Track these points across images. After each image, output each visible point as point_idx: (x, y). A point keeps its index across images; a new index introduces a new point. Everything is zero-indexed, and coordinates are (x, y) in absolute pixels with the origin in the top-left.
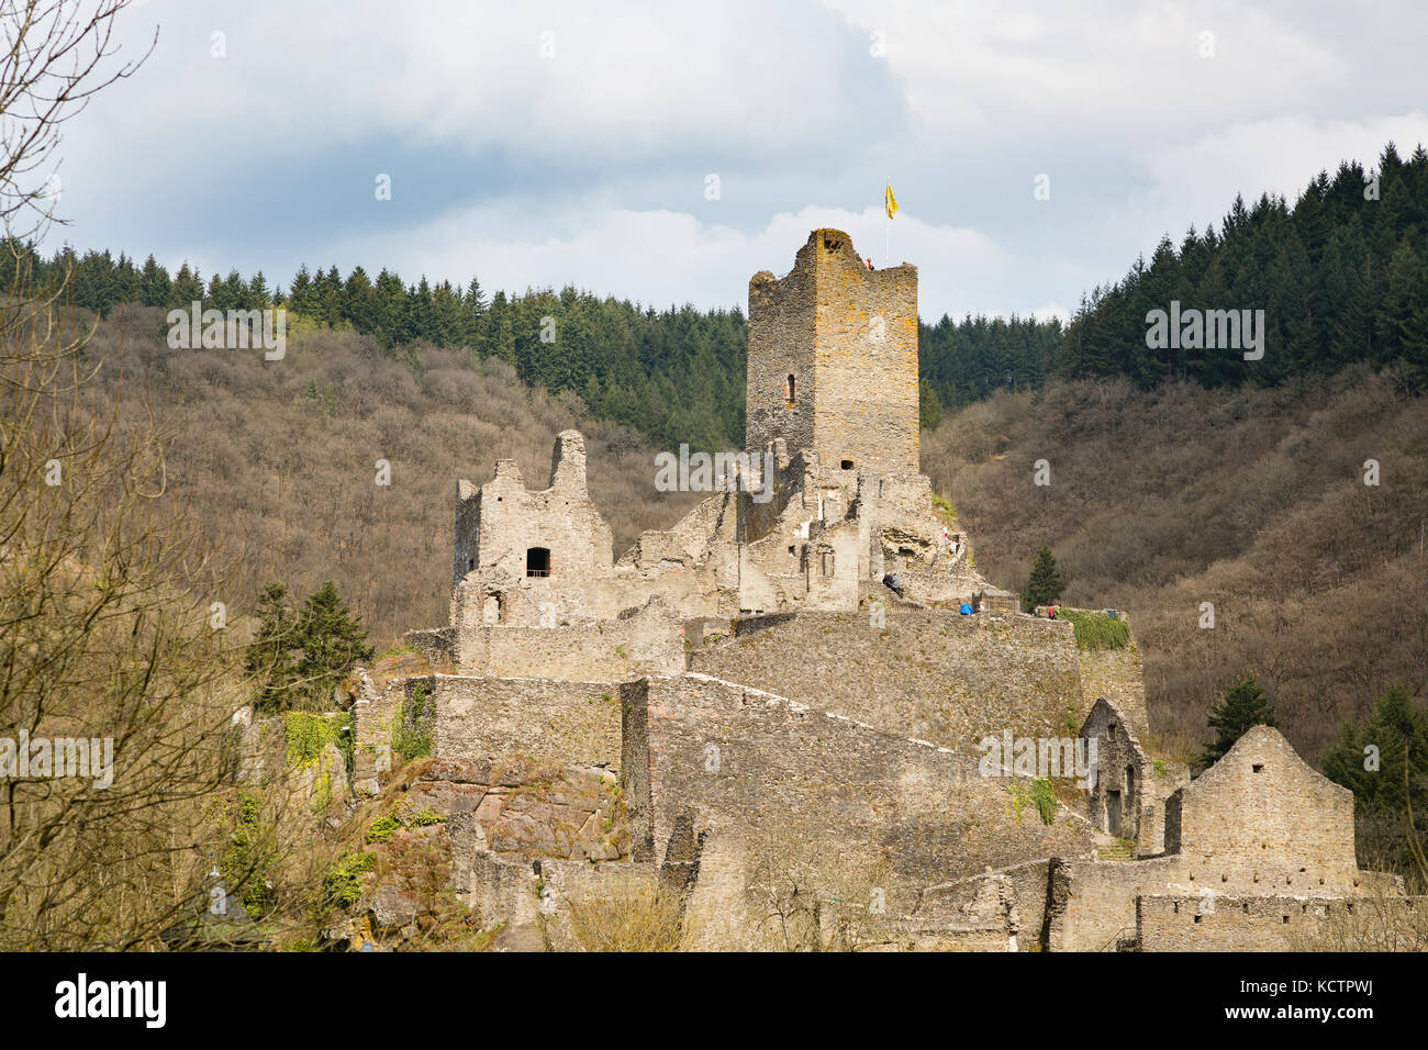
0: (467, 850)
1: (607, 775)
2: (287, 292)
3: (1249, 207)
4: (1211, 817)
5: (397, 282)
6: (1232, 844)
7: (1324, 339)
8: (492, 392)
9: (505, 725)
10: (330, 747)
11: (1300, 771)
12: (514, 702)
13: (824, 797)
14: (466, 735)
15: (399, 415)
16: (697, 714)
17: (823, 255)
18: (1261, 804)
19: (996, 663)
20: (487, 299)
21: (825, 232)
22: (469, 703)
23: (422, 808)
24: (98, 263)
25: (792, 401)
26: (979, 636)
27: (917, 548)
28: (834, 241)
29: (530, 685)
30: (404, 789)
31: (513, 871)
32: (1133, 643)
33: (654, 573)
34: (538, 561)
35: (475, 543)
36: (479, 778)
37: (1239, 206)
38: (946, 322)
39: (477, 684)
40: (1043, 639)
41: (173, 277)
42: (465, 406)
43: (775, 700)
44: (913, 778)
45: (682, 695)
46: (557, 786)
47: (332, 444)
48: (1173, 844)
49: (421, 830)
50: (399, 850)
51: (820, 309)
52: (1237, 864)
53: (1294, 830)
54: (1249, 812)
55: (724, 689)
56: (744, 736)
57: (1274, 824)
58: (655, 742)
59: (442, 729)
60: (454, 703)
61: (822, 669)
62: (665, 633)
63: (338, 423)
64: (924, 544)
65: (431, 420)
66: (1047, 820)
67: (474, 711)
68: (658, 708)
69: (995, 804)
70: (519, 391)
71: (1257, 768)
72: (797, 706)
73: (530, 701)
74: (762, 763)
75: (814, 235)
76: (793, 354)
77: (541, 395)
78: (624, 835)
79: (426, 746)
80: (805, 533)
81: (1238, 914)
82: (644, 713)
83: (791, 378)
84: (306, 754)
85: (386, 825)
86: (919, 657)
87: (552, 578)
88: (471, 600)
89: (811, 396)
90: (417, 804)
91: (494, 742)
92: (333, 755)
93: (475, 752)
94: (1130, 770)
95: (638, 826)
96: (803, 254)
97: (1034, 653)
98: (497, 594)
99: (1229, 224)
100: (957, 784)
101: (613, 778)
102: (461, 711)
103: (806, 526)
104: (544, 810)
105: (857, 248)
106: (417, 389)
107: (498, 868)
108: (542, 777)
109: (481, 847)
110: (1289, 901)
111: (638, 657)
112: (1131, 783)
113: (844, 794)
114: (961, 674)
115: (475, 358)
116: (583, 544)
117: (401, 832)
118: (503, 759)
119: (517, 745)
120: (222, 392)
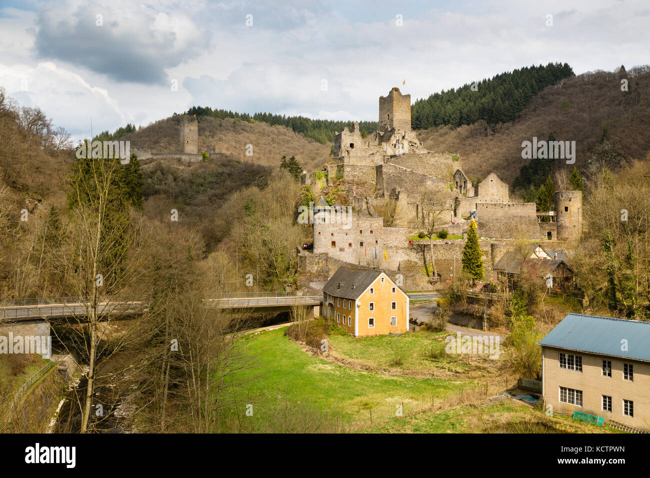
0: (352, 196)
1: (374, 183)
2: (253, 117)
3: (419, 100)
4: (483, 190)
5: (271, 115)
6: (487, 194)
7: (435, 121)
8: (289, 133)
9: (356, 173)
10: (323, 178)
11: (499, 181)
12: (357, 169)
13: (413, 186)
14: (350, 175)
15: (274, 136)
16: (391, 171)
17: (395, 92)
18: (492, 187)
19: (439, 163)
20: (286, 118)
21: (395, 88)
22: (350, 169)
23: (343, 188)
24: (222, 111)
25: (389, 119)
26: (436, 158)
27: (414, 144)
28: (396, 90)
29: (360, 166)
30: (339, 185)
31: (362, 199)
32: (460, 160)
33: (372, 148)
34: (352, 145)
35: (340, 143)
36: (352, 183)
37: (417, 100)
38: (361, 122)
39: (351, 165)
40: (447, 159)
41: (234, 114)
42: (285, 135)
43: (404, 169)
44: (429, 183)
45: (388, 168)
46: (365, 184)
47: (264, 141)
48: (476, 194)
49: (342, 192)
50: (339, 196)
51: (394, 102)
52: (488, 198)
53: (498, 192)
54: (490, 188)
55: (395, 166)
56: (399, 175)
57: (495, 191)
58: (384, 176)
59: (345, 174)
60: (347, 169)
61: (409, 164)
62: (380, 157)
63: (264, 138)
64: (415, 144)
65: (280, 137)
66: (452, 191)
67: (351, 170)
68: (384, 170)
69: (443, 188)
70: (293, 133)
71: (492, 181)
72: (408, 170)
73: (360, 169)
74: (403, 180)
75: (393, 89)
76: (389, 111)
77: (297, 134)
78: (377, 193)
79: (342, 177)
80: (395, 142)
81: (494, 206)
82: (382, 171)
83: (388, 115)
84: (319, 179)
85: (336, 191)
86: (426, 162)
87: (354, 149)
88: (343, 152)
89: (392, 118)
90: (342, 187)
91: (354, 176)
92: (324, 179)
93: (351, 178)
94: (465, 182)
95: (381, 192)
96: (390, 92)
97: (446, 161)
98: (347, 151)
99: (416, 103)
100: (436, 184)
101: (375, 183)
102: (348, 171)
103: (395, 140)
104: (364, 189)
105: (400, 91)
106: (277, 132)
107: (359, 199)
108: (363, 183)
109: (355, 195)
110: (502, 204)
111: (376, 162)
112: (465, 185)
113: (417, 186)
114: (433, 165)
115: (285, 127)
116: (360, 143)
117: (339, 192)
118: (356, 179)
119: (358, 177)
120: (245, 132)
